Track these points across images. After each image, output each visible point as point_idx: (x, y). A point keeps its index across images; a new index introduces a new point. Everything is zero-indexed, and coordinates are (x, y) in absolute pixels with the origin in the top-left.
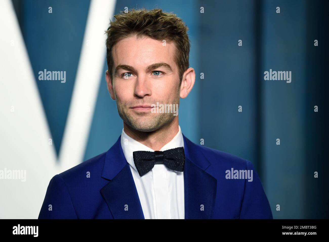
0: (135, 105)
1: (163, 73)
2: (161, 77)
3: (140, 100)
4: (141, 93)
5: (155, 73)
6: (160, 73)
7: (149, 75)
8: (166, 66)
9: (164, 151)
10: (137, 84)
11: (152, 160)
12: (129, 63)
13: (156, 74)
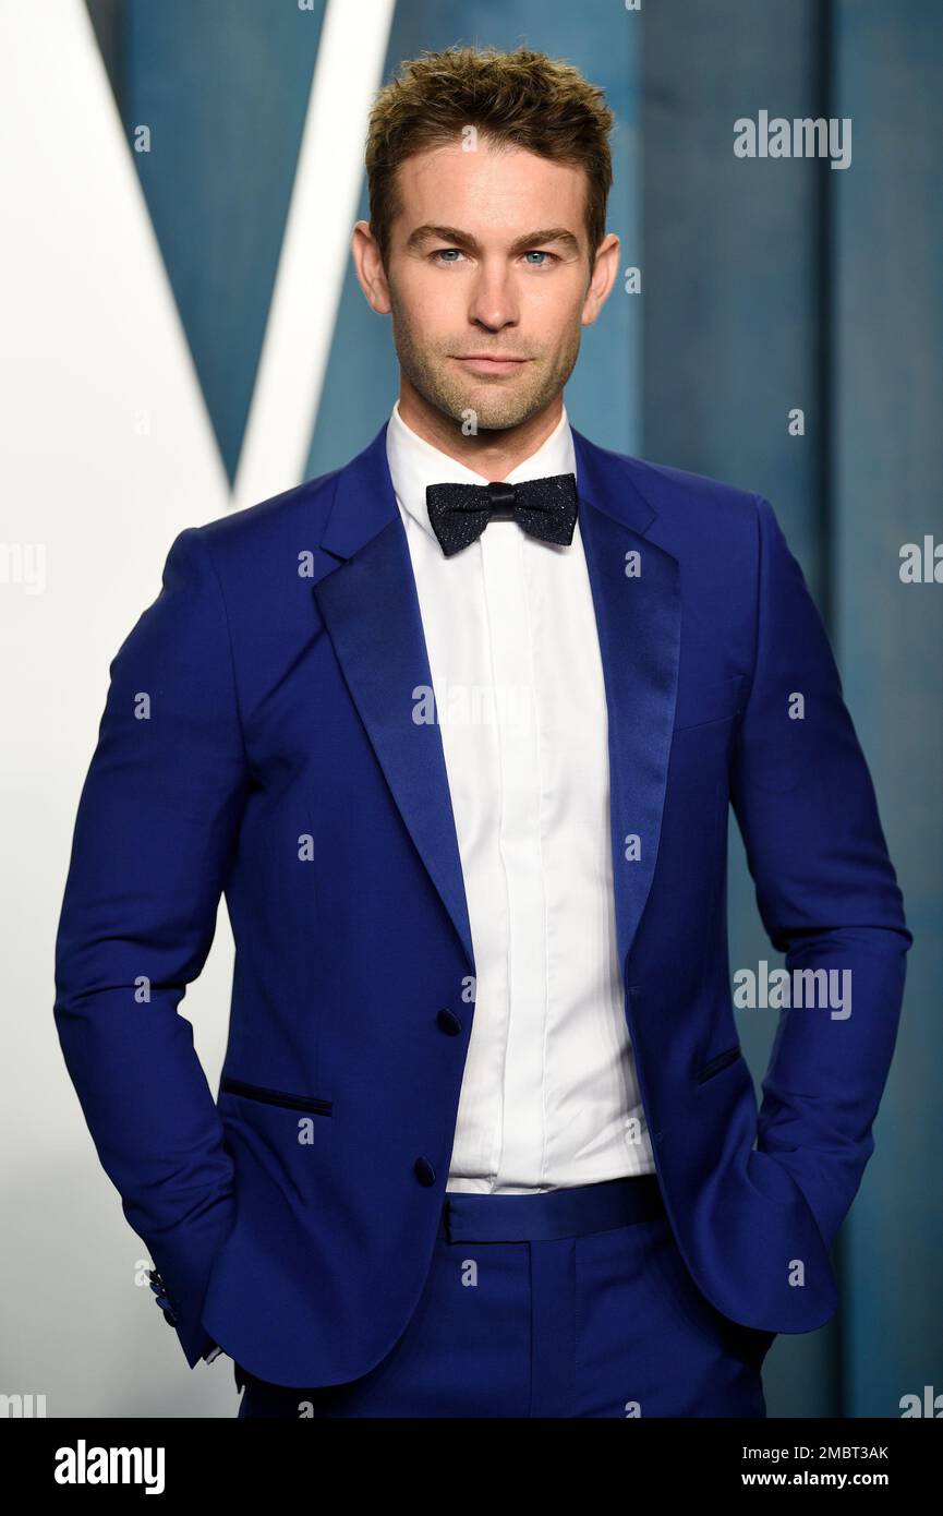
0: (471, 353)
1: (555, 258)
2: (548, 271)
3: (487, 338)
4: (495, 317)
5: (530, 257)
6: (546, 260)
7: (516, 264)
8: (568, 240)
9: (518, 485)
10: (481, 282)
11: (480, 511)
12: (464, 223)
13: (532, 259)
